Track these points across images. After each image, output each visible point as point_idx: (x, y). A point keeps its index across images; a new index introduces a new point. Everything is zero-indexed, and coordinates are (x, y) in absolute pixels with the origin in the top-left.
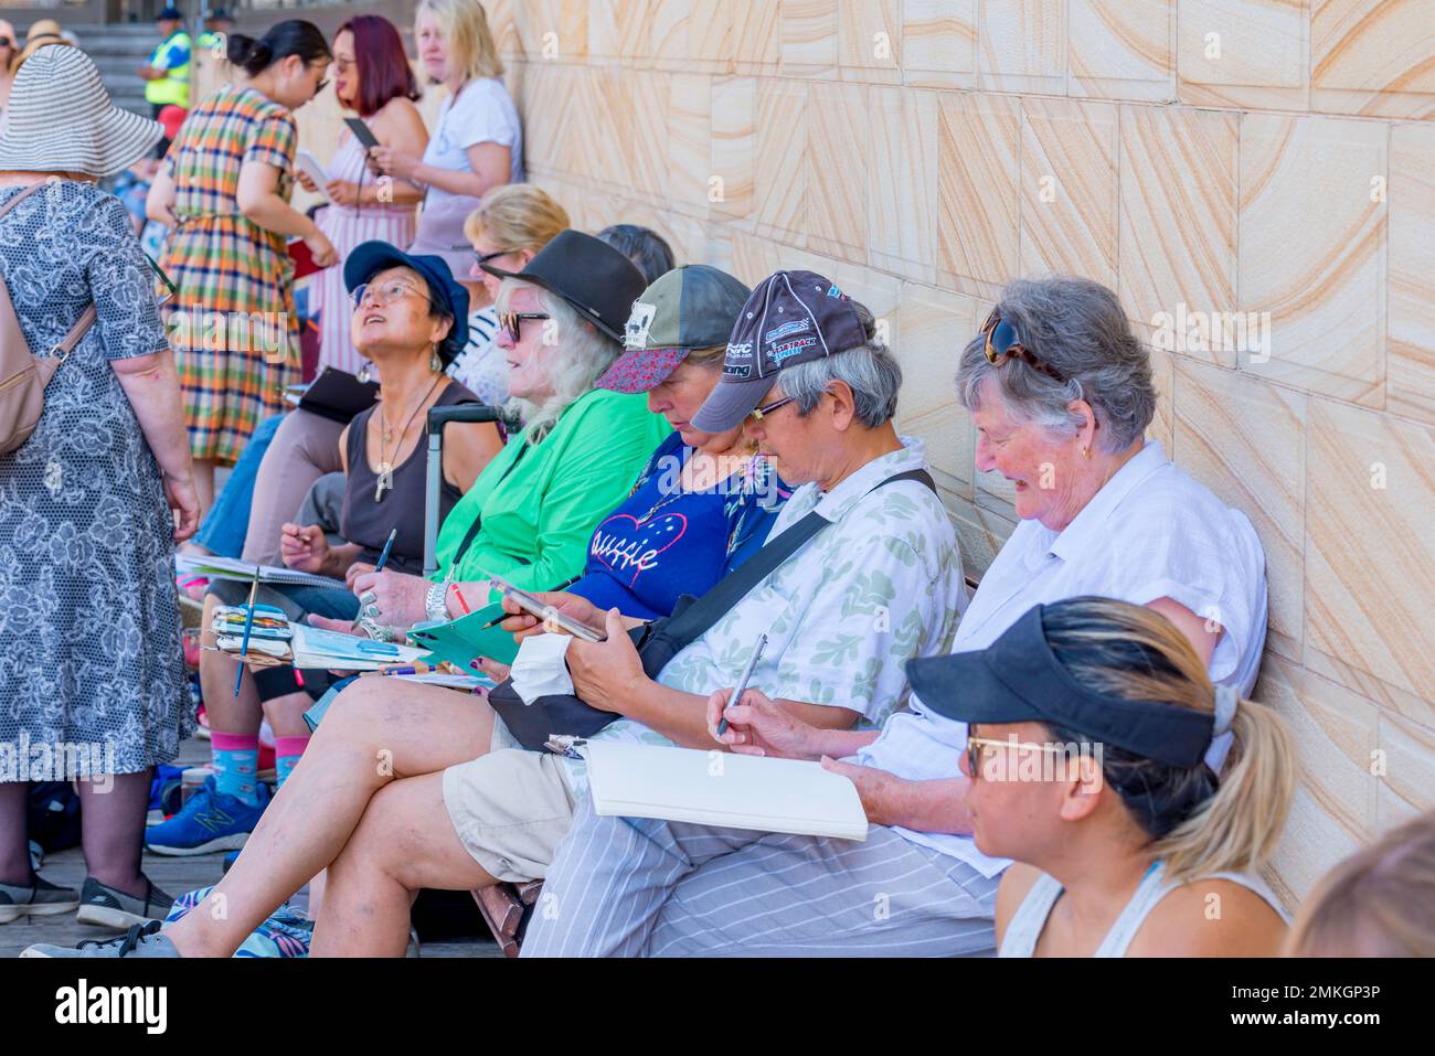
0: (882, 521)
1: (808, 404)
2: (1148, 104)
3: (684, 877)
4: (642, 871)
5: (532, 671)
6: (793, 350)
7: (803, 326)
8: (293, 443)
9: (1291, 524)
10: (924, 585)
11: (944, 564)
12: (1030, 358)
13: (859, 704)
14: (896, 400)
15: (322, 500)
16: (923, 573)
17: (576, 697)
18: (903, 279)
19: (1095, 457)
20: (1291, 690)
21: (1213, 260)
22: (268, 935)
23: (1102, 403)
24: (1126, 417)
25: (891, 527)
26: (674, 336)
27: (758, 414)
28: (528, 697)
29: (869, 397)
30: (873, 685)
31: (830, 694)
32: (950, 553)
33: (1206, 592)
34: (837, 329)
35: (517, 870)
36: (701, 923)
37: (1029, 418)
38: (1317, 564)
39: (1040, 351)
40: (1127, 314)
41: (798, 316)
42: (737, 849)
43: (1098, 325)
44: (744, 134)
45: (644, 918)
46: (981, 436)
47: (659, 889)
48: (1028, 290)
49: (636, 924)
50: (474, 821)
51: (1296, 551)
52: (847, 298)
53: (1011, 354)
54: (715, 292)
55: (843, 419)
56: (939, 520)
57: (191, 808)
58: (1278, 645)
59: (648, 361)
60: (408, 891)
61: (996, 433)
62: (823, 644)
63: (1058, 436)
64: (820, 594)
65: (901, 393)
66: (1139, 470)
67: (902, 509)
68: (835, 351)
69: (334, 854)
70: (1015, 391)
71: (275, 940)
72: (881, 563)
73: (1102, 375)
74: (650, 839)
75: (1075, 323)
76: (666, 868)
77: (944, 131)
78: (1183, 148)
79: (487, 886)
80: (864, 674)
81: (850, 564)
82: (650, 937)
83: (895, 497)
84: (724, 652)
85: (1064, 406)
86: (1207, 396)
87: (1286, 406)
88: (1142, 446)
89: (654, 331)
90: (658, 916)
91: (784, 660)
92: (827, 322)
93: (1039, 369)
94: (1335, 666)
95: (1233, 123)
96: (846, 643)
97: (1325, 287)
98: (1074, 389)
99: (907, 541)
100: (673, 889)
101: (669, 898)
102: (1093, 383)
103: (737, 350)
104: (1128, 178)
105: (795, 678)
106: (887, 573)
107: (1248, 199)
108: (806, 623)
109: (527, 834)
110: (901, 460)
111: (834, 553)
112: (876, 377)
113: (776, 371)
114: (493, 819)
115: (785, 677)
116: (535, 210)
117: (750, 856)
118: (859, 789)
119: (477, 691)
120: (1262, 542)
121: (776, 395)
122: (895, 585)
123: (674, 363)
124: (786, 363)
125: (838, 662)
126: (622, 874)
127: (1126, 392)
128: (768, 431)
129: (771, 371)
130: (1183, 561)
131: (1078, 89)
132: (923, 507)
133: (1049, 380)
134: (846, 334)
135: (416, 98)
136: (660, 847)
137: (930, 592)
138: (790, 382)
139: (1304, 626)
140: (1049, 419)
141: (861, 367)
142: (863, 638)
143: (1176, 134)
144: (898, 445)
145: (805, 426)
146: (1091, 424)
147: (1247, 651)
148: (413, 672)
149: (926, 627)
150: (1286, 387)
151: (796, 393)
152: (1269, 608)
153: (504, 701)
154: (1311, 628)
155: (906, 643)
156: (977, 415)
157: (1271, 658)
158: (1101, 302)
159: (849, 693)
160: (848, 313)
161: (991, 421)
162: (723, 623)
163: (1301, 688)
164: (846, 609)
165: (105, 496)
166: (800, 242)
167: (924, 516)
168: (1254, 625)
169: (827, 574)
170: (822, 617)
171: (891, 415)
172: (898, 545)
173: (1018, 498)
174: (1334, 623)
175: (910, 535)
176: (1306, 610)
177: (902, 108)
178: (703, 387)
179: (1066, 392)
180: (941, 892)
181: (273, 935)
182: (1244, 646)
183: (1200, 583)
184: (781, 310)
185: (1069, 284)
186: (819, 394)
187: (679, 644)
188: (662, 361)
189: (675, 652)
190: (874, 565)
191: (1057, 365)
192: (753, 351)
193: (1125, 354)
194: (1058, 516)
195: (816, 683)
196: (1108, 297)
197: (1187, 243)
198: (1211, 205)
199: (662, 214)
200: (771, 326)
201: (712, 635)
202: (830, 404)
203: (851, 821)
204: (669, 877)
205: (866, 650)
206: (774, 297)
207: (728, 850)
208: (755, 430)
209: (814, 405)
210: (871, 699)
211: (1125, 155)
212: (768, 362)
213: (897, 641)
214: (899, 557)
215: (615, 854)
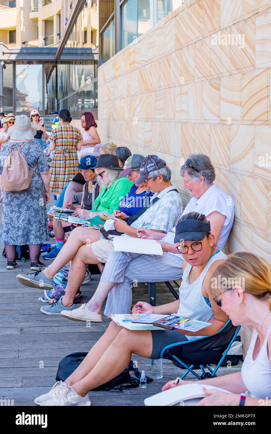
0: (169, 198)
1: (155, 178)
2: (215, 124)
3: (131, 260)
4: (123, 260)
5: (108, 225)
6: (152, 169)
7: (153, 164)
8: (71, 187)
9: (238, 198)
10: (176, 209)
11: (180, 205)
12: (193, 168)
13: (165, 230)
14: (171, 177)
15: (76, 197)
16: (176, 207)
17: (115, 230)
18: (176, 157)
19: (204, 186)
20: (238, 227)
21: (226, 151)
22: (62, 273)
23: (205, 176)
24: (210, 179)
25: (170, 199)
26: (130, 167)
27: (146, 180)
28: (107, 230)
29: (166, 176)
30: (167, 226)
31: (159, 228)
32: (181, 204)
33: (223, 210)
34: (159, 165)
35: (104, 260)
36: (134, 269)
37: (192, 178)
38: (242, 205)
39: (194, 167)
40: (211, 161)
41: (152, 163)
42: (141, 256)
43: (205, 162)
44: (150, 131)
45: (124, 268)
46: (184, 181)
47: (127, 263)
48: (193, 156)
49: (122, 269)
50: (97, 252)
51: (239, 203)
52: (161, 159)
53: (189, 167)
54: (138, 159)
55: (161, 180)
56: (179, 197)
57: (52, 251)
58: (236, 219)
59: (126, 171)
60: (86, 264)
61: (186, 181)
62: (158, 219)
63: (197, 182)
64: (158, 211)
65: (172, 175)
66: (212, 188)
67: (172, 196)
68: (159, 168)
69: (72, 258)
70: (190, 173)
71: (63, 274)
72: (169, 205)
73: (206, 171)
74: (125, 254)
75: (201, 162)
76: (128, 259)
77: (182, 130)
78: (221, 131)
79: (100, 263)
80: (166, 224)
81: (163, 206)
82: (125, 271)
83: (171, 194)
84: (141, 222)
85: (199, 176)
86: (224, 175)
87: (237, 177)
88: (213, 184)
89: (127, 166)
90: (127, 267)
91: (152, 222)
92: (157, 164)
93: (194, 170)
94: (245, 223)
95: (229, 127)
96: (162, 219)
97: (244, 156)
98: (200, 173)
99: (173, 201)
100: (129, 263)
101: (129, 264)
102: (204, 172)
103: (142, 169)
104: (212, 137)
105: (153, 225)
106: (170, 207)
107: (232, 140)
108: (155, 216)
109: (106, 254)
110: (172, 187)
111: (160, 203)
112: (167, 173)
113: (149, 173)
114: (100, 252)
115: (152, 225)
116: (111, 146)
117: (143, 257)
118: (162, 246)
119: (98, 230)
120: (234, 201)
121: (149, 177)
122: (171, 209)
123: (130, 171)
124: (150, 171)
125: (161, 223)
126: (120, 260)
127: (210, 174)
128: (148, 183)
129: (148, 173)
130: (219, 204)
131: (204, 122)
132: (176, 196)
133: (196, 172)
134: (161, 166)
135: (96, 127)
136: (127, 255)
137: (177, 210)
138: (151, 174)
139: (241, 216)
140: (196, 179)
141: (164, 171)
142: (165, 218)
143: (220, 129)
144: (171, 185)
145: (154, 182)
146: (203, 180)
147: (231, 221)
148: (88, 227)
149: (177, 216)
150: (238, 174)
151: (153, 176)
152: (235, 213)
153: (103, 231)
154: (242, 216)
155: (173, 219)
156: (183, 178)
157: (235, 222)
158: (206, 158)
159: (163, 228)
160: (161, 162)
161: (186, 179)
162: (141, 216)
163: (240, 227)
164: (162, 213)
165: (41, 195)
166: (159, 150)
167: (176, 197)
168: (232, 216)
169: (159, 207)
170: (158, 215)
171: (170, 179)
172: (171, 202)
173: (191, 193)
174: (245, 215)
175: (174, 200)
176: (241, 213)
177: (175, 126)
178: (136, 176)
179: (199, 174)
180: (176, 263)
181: (63, 273)
182: (230, 220)
183: (222, 208)
184: (149, 162)
185: (201, 155)
186: (157, 176)
187: (133, 221)
188: (128, 171)
189: (132, 222)
190: (168, 205)
191: (197, 169)
192: (145, 169)
193: (210, 168)
194: (197, 196)
195: (157, 226)
196: (208, 158)
197: (221, 148)
198: (225, 142)
199: (136, 146)
200: (148, 165)
201: (139, 219)
202: (159, 178)
203: (160, 252)
204: (128, 261)
205: (166, 220)
206: (148, 160)
207: (139, 256)
208: (146, 183)
209: (156, 178)
210: (167, 229)
211: (211, 133)
212: (147, 171)
213: (172, 219)
214: (172, 204)
215: (119, 257)
